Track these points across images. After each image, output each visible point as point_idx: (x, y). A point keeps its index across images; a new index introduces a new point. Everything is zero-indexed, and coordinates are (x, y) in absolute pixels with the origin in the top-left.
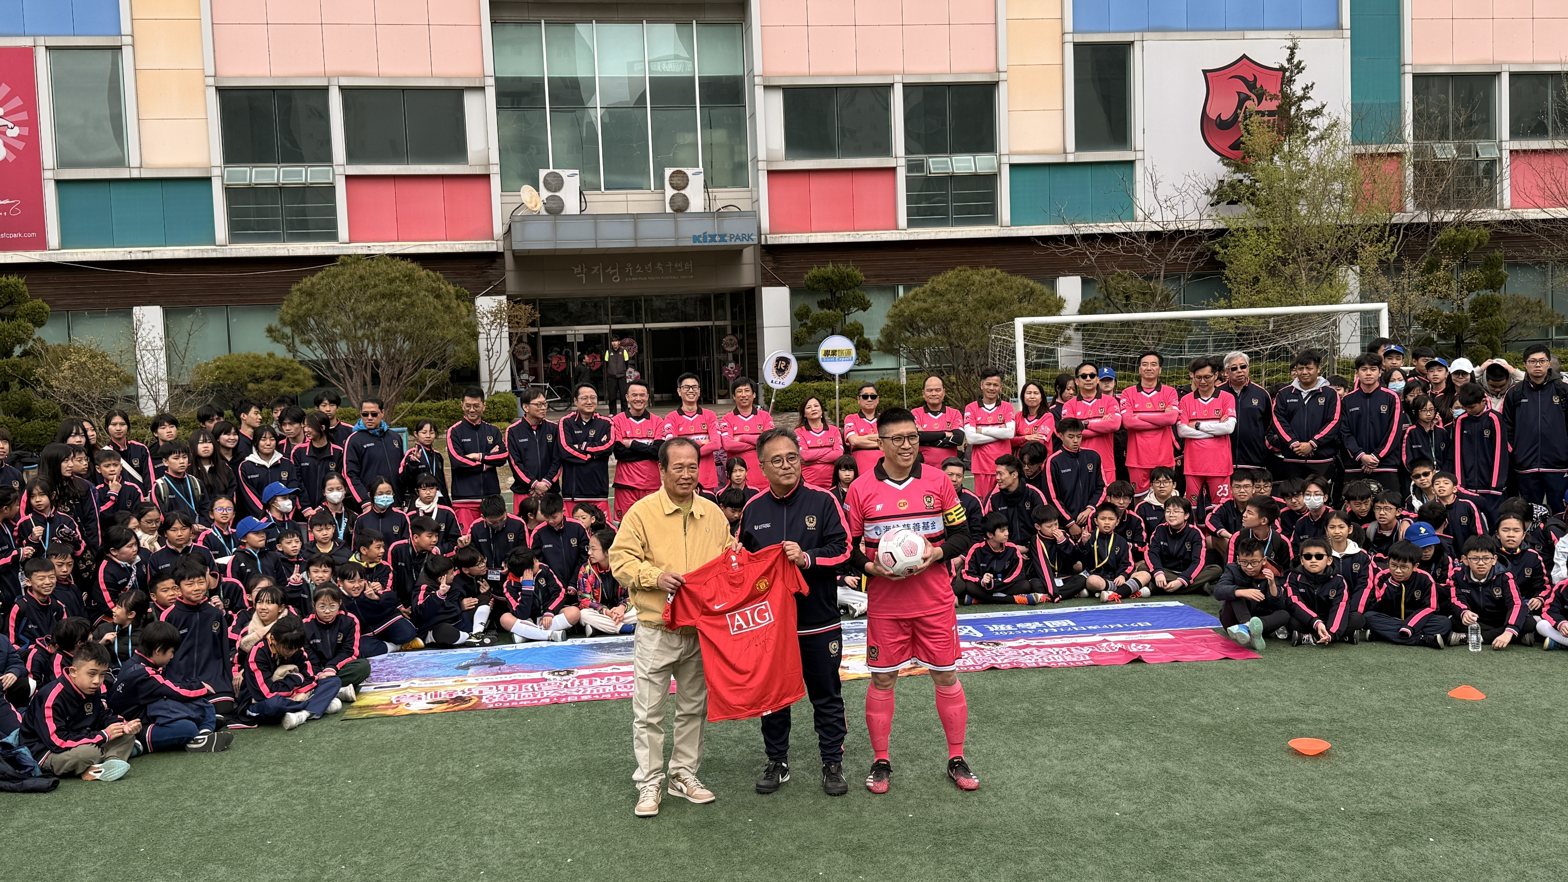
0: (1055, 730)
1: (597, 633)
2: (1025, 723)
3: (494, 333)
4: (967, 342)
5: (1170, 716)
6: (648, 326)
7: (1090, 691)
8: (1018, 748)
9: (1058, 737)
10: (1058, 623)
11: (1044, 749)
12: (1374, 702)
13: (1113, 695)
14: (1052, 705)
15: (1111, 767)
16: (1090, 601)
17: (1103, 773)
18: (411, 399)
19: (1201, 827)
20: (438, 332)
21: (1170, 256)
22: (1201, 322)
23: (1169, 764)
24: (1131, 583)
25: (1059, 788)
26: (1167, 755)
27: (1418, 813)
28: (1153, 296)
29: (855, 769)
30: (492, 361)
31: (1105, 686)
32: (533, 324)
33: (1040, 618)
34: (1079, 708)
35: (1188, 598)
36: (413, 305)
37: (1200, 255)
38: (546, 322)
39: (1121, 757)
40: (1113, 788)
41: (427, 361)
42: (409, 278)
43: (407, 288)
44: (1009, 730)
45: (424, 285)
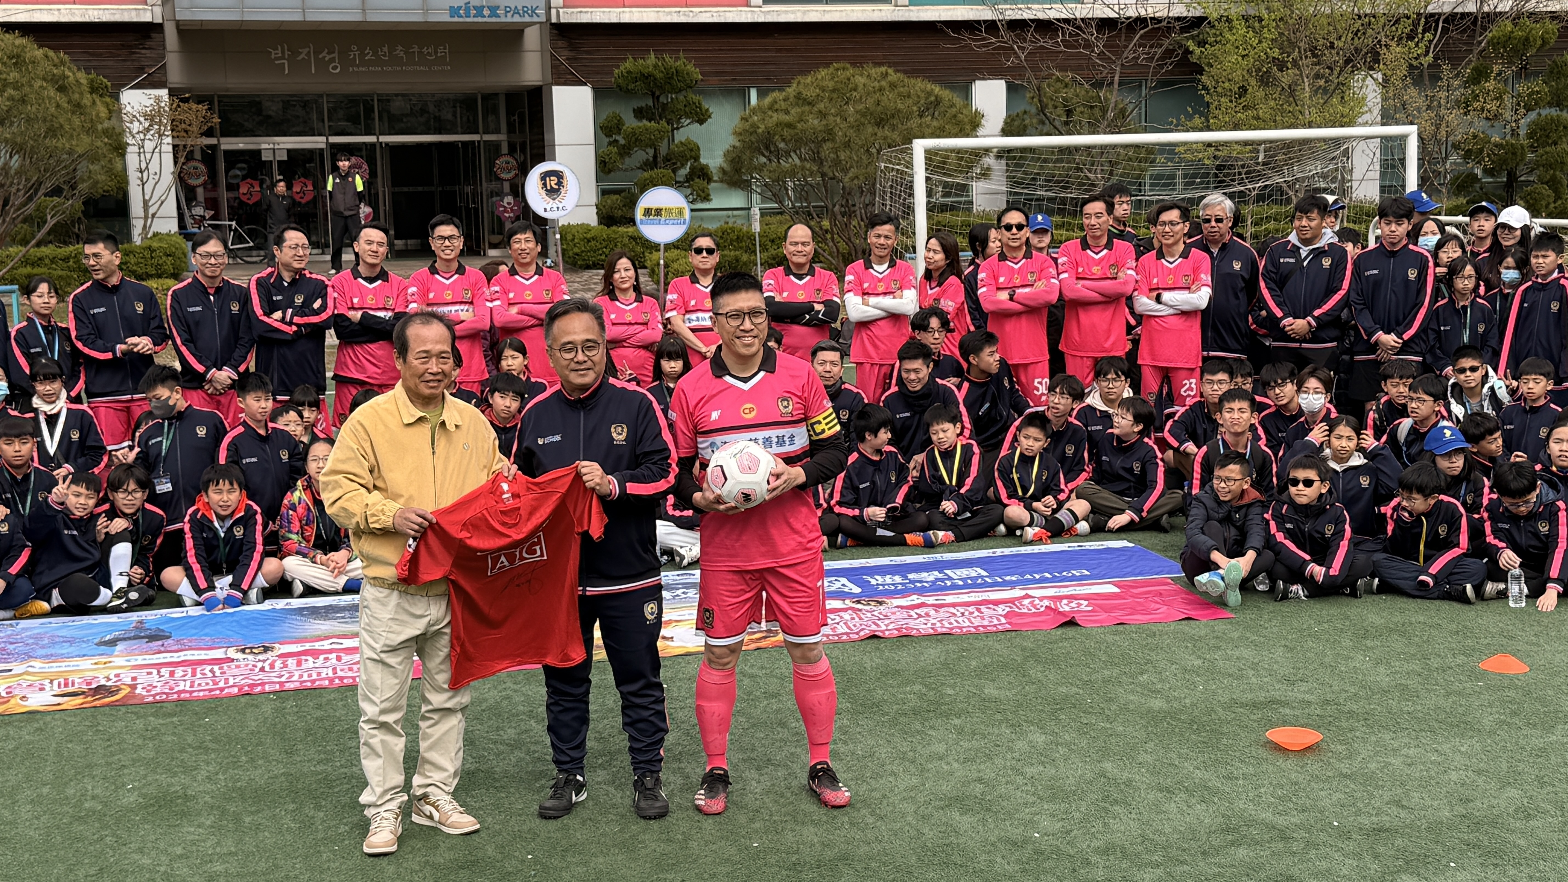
0: (957, 721)
1: (310, 591)
2: (916, 712)
3: (149, 146)
4: (845, 171)
5: (1111, 700)
6: (384, 139)
7: (1004, 666)
8: (905, 747)
9: (960, 731)
10: (964, 572)
11: (941, 748)
12: (1382, 677)
13: (1036, 672)
14: (953, 687)
15: (1029, 771)
16: (1009, 541)
17: (1020, 780)
18: (24, 242)
19: (1148, 851)
20: (62, 143)
21: (1129, 54)
22: (1168, 149)
23: (1107, 765)
24: (1063, 516)
25: (959, 802)
26: (1105, 753)
27: (1435, 828)
28: (1104, 110)
29: (680, 781)
30: (148, 188)
31: (1026, 658)
32: (209, 133)
33: (941, 566)
34: (990, 690)
35: (1139, 536)
36: (23, 101)
37: (1169, 53)
38: (228, 131)
39: (1045, 757)
40: (1031, 799)
41: (48, 185)
42: (17, 60)
43: (14, 76)
44: (894, 723)
45: (40, 71)
